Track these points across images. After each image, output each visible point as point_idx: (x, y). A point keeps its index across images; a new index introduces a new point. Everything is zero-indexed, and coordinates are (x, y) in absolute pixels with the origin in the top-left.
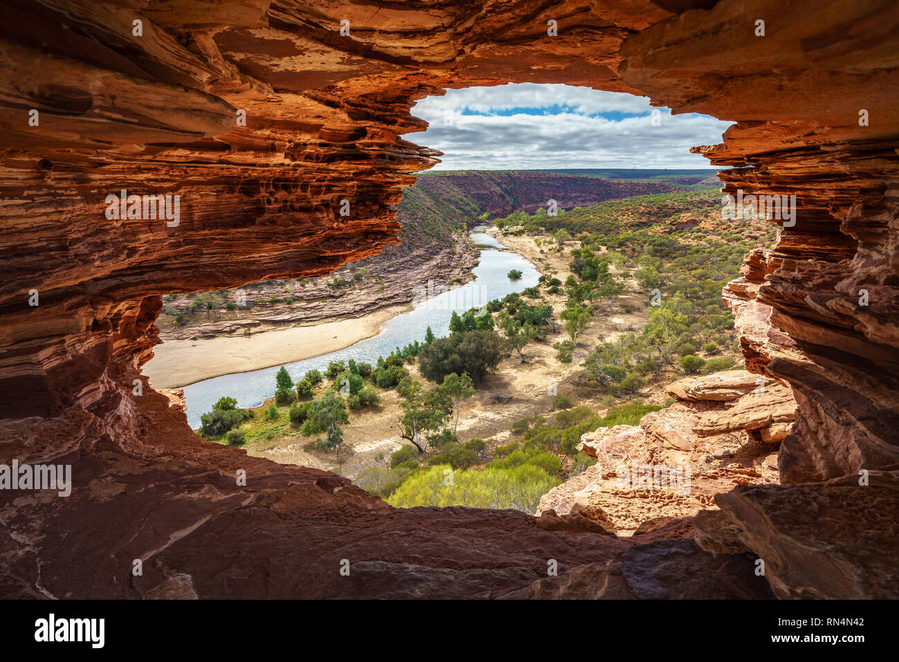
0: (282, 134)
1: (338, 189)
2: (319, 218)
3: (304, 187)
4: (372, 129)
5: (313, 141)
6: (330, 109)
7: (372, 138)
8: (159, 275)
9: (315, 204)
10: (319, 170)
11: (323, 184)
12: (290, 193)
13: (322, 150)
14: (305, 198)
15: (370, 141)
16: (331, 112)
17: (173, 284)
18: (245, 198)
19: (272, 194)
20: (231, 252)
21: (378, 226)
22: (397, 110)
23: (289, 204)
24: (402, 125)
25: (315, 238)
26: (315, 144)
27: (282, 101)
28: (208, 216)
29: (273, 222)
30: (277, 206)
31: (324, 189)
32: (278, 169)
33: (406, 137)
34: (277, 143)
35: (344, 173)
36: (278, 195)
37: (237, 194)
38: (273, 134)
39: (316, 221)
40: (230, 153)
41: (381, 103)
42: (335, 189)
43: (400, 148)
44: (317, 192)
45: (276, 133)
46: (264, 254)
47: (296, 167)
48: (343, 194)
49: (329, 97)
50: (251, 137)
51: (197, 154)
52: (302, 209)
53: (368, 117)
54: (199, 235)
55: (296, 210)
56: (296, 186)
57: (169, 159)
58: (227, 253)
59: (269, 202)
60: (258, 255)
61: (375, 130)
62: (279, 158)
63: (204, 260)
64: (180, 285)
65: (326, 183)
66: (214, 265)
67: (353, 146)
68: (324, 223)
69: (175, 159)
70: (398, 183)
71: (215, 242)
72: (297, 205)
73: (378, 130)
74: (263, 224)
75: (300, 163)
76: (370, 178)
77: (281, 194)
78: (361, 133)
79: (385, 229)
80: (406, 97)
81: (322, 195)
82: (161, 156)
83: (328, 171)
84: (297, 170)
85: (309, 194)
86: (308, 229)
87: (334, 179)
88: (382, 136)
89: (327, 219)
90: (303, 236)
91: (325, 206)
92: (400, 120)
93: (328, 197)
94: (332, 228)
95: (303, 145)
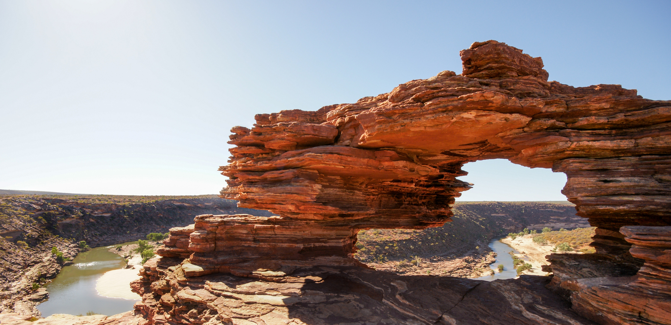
1: (429, 198)
3: (417, 197)
4: (446, 175)
5: (423, 179)
6: (435, 169)
7: (445, 178)
8: (369, 223)
9: (420, 203)
10: (423, 190)
11: (423, 196)
12: (411, 198)
13: (426, 183)
14: (416, 200)
17: (374, 226)
18: (397, 199)
19: (406, 198)
20: (391, 218)
21: (444, 213)
22: (456, 168)
23: (411, 202)
24: (458, 173)
25: (420, 214)
26: (424, 181)
28: (385, 204)
29: (406, 208)
30: (407, 203)
32: (410, 189)
33: (457, 178)
35: (432, 192)
36: (407, 199)
37: (395, 198)
39: (421, 209)
40: (401, 183)
41: (450, 166)
42: (427, 198)
43: (455, 182)
44: (421, 199)
46: (401, 219)
47: (416, 189)
48: (430, 200)
49: (435, 165)
52: (415, 205)
53: (445, 171)
56: (414, 196)
58: (389, 218)
59: (405, 201)
60: (399, 219)
62: (413, 186)
63: (382, 219)
64: (376, 226)
65: (425, 195)
66: (385, 222)
67: (437, 182)
68: (423, 210)
70: (454, 195)
72: (413, 203)
73: (448, 175)
74: (402, 208)
75: (418, 187)
76: (442, 194)
77: (409, 199)
78: (442, 176)
79: (447, 215)
80: (460, 164)
83: (426, 191)
85: (418, 199)
86: (418, 211)
87: (428, 194)
88: (449, 177)
89: (424, 208)
90: (417, 213)
91: (424, 204)
92: (457, 172)
93: (424, 201)
94: (426, 212)
95: (420, 181)
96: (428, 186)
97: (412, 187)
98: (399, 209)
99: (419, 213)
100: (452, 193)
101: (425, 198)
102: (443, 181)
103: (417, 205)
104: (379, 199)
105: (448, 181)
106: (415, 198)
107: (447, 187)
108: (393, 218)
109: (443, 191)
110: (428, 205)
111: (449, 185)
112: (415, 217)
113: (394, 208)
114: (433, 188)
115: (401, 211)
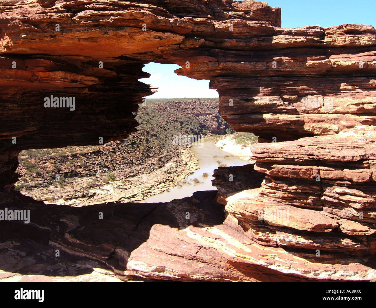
2: (99, 118)
3: (93, 104)
4: (125, 78)
9: (97, 111)
10: (100, 96)
12: (86, 106)
15: (124, 82)
17: (38, 145)
20: (60, 133)
22: (136, 69)
23: (85, 111)
24: (139, 75)
28: (52, 116)
29: (79, 119)
33: (140, 80)
35: (111, 97)
41: (129, 67)
42: (106, 105)
43: (138, 85)
44: (98, 106)
46: (75, 134)
48: (110, 107)
53: (123, 73)
54: (48, 124)
55: (89, 114)
56: (89, 103)
59: (77, 110)
60: (72, 134)
63: (49, 136)
65: (103, 102)
66: (53, 138)
67: (115, 85)
70: (137, 101)
73: (128, 78)
74: (75, 120)
75: (93, 92)
76: (123, 100)
78: (120, 79)
79: (131, 125)
80: (141, 65)
81: (100, 108)
83: (104, 96)
84: (91, 96)
85: (95, 107)
87: (106, 100)
89: (103, 118)
91: (102, 112)
93: (103, 108)
94: (105, 122)
96: (105, 91)
97: (85, 92)
98: (70, 121)
99: (95, 124)
100: (134, 99)
101: (103, 105)
102: (122, 85)
103: (95, 114)
105: (129, 84)
106: (90, 106)
107: (128, 92)
108: (63, 133)
109: (123, 97)
110: (108, 113)
112: (91, 130)
114: (111, 93)
115: (73, 123)
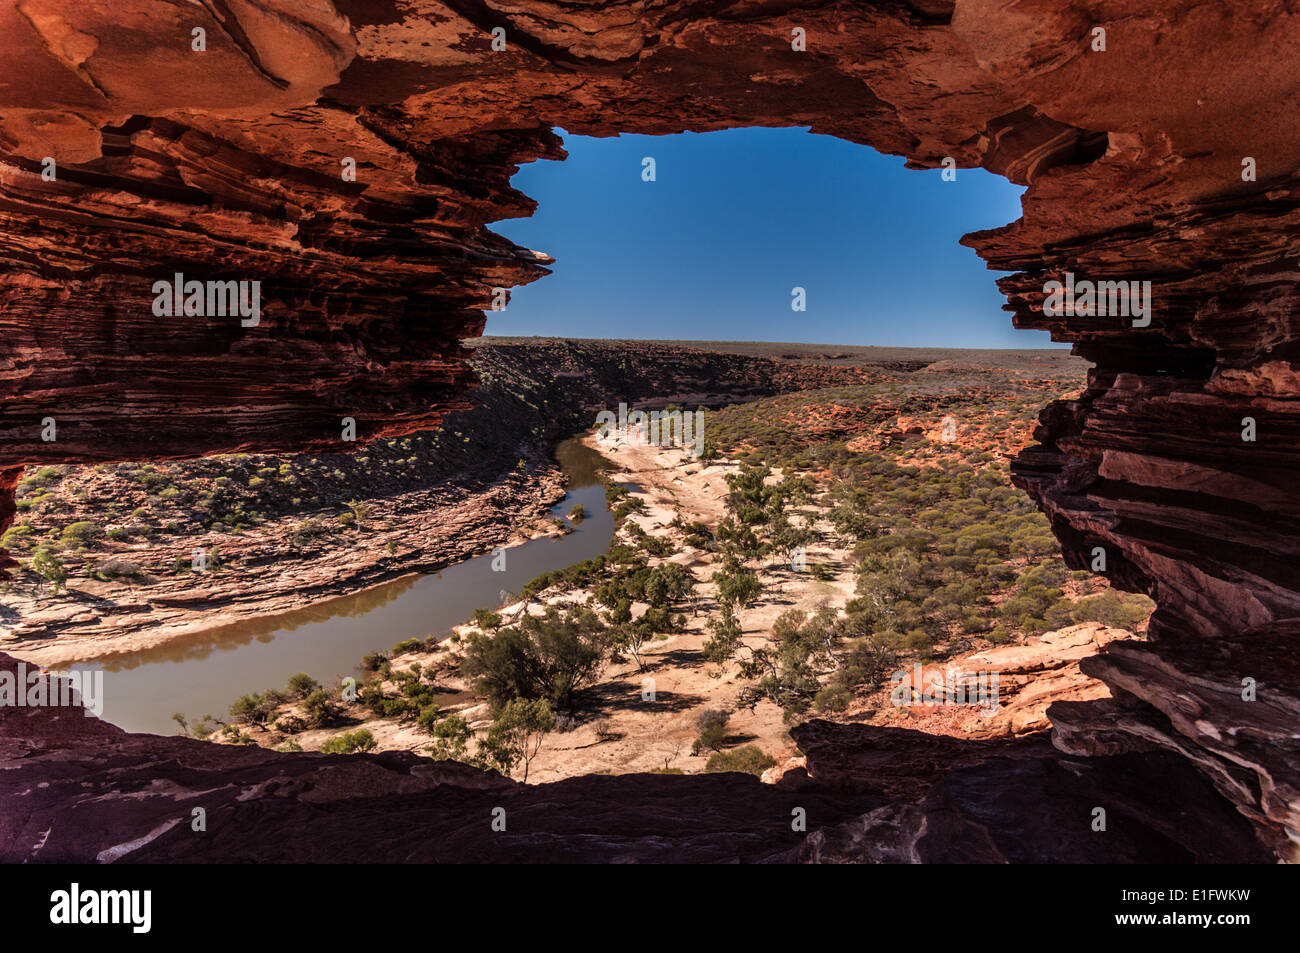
0: (297, 192)
1: (373, 308)
2: (341, 352)
3: (316, 300)
4: (446, 203)
5: (344, 214)
6: (392, 152)
7: (443, 218)
9: (333, 328)
10: (347, 269)
11: (348, 296)
13: (355, 234)
15: (440, 223)
16: (393, 157)
20: (178, 400)
21: (441, 374)
22: (490, 175)
23: (288, 324)
24: (497, 203)
25: (335, 382)
26: (346, 221)
27: (320, 121)
28: (141, 331)
29: (260, 351)
30: (266, 325)
31: (350, 305)
32: (279, 256)
34: (288, 205)
35: (387, 281)
38: (283, 190)
39: (336, 356)
40: (210, 210)
42: (368, 307)
43: (486, 243)
44: (337, 308)
45: (288, 188)
46: (240, 407)
47: (307, 261)
48: (381, 317)
49: (393, 131)
50: (247, 189)
51: (151, 206)
52: (309, 336)
54: (124, 363)
55: (301, 336)
57: (100, 209)
58: (171, 401)
60: (229, 409)
61: (451, 204)
62: (285, 237)
65: (355, 294)
66: (146, 422)
68: (350, 361)
69: (110, 211)
70: (482, 300)
71: (152, 378)
72: (302, 328)
73: (456, 205)
75: (317, 251)
77: (276, 306)
79: (452, 382)
80: (503, 157)
81: (346, 316)
82: (88, 200)
84: (310, 263)
86: (325, 367)
87: (367, 289)
88: (462, 216)
89: (354, 355)
90: (317, 376)
91: (351, 334)
92: (493, 193)
93: (355, 320)
94: (364, 370)
95: (328, 219)
96: (366, 251)
98: (224, 358)
99: (326, 373)
100: (474, 288)
101: (357, 308)
102: (435, 230)
103: (323, 337)
104: (99, 296)
105: (457, 233)
106: (307, 304)
107: (454, 260)
108: (192, 404)
109: (433, 280)
110: (372, 339)
111: (458, 253)
112: (308, 397)
113: (199, 351)
114: (389, 263)
115: (234, 366)
